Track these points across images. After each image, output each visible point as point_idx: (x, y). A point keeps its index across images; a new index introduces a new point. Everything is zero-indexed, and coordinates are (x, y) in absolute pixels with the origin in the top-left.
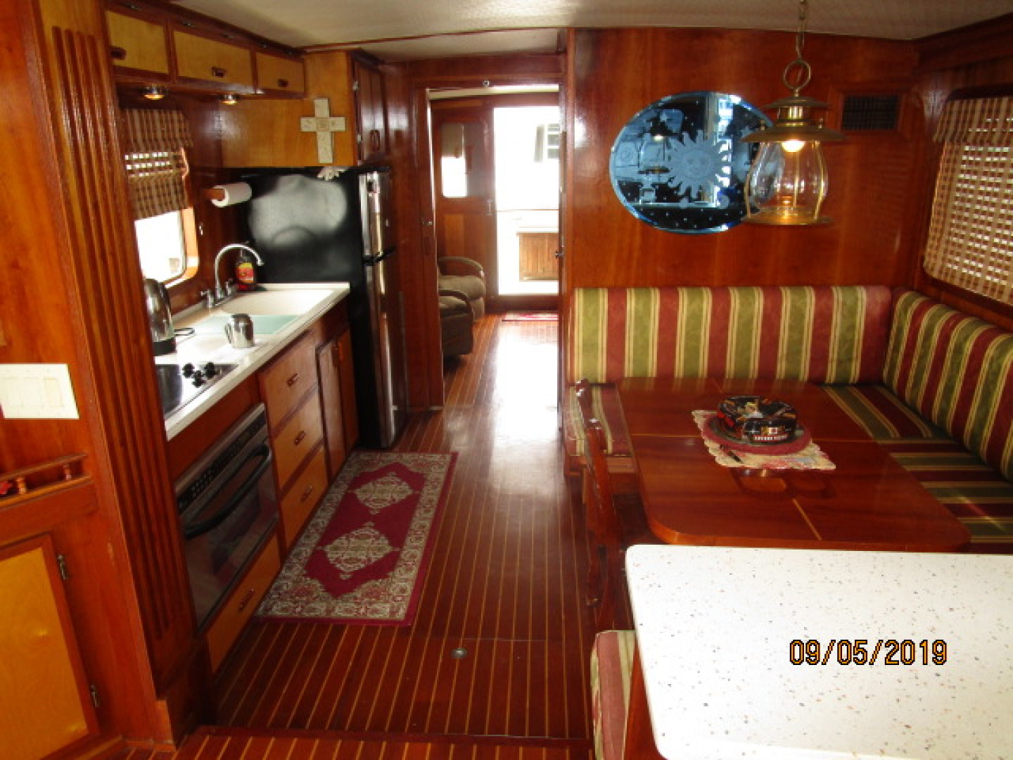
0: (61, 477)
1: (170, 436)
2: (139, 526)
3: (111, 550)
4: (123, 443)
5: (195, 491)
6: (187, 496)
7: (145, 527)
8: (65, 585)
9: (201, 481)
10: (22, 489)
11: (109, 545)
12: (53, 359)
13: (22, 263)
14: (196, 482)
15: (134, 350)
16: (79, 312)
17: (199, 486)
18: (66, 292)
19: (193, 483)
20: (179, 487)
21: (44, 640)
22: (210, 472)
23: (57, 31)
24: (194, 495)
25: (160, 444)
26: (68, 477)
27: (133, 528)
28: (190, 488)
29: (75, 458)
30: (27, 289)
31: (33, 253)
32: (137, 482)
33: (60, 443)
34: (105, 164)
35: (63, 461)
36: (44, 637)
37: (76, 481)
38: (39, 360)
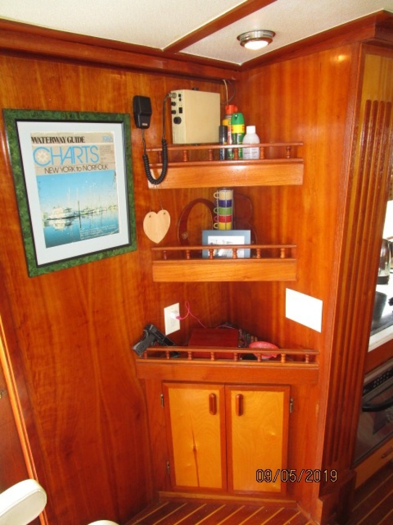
0: (303, 360)
1: (370, 349)
2: (337, 401)
3: (317, 408)
4: (341, 353)
5: (376, 384)
6: (370, 386)
7: (340, 402)
8: (290, 415)
9: (382, 378)
10: (283, 360)
11: (317, 405)
12: (316, 295)
13: (314, 240)
14: (378, 378)
15: (363, 298)
16: (337, 274)
17: (379, 382)
18: (333, 262)
19: (376, 379)
20: (367, 379)
21: (273, 438)
22: (388, 374)
23: (369, 102)
24: (375, 386)
25: (363, 355)
26: (307, 362)
27: (333, 401)
28: (374, 381)
29: (312, 353)
30: (313, 255)
31: (321, 236)
32: (343, 376)
33: (308, 341)
34: (376, 184)
35: (307, 353)
36: (273, 436)
37: (310, 365)
38: (309, 294)
